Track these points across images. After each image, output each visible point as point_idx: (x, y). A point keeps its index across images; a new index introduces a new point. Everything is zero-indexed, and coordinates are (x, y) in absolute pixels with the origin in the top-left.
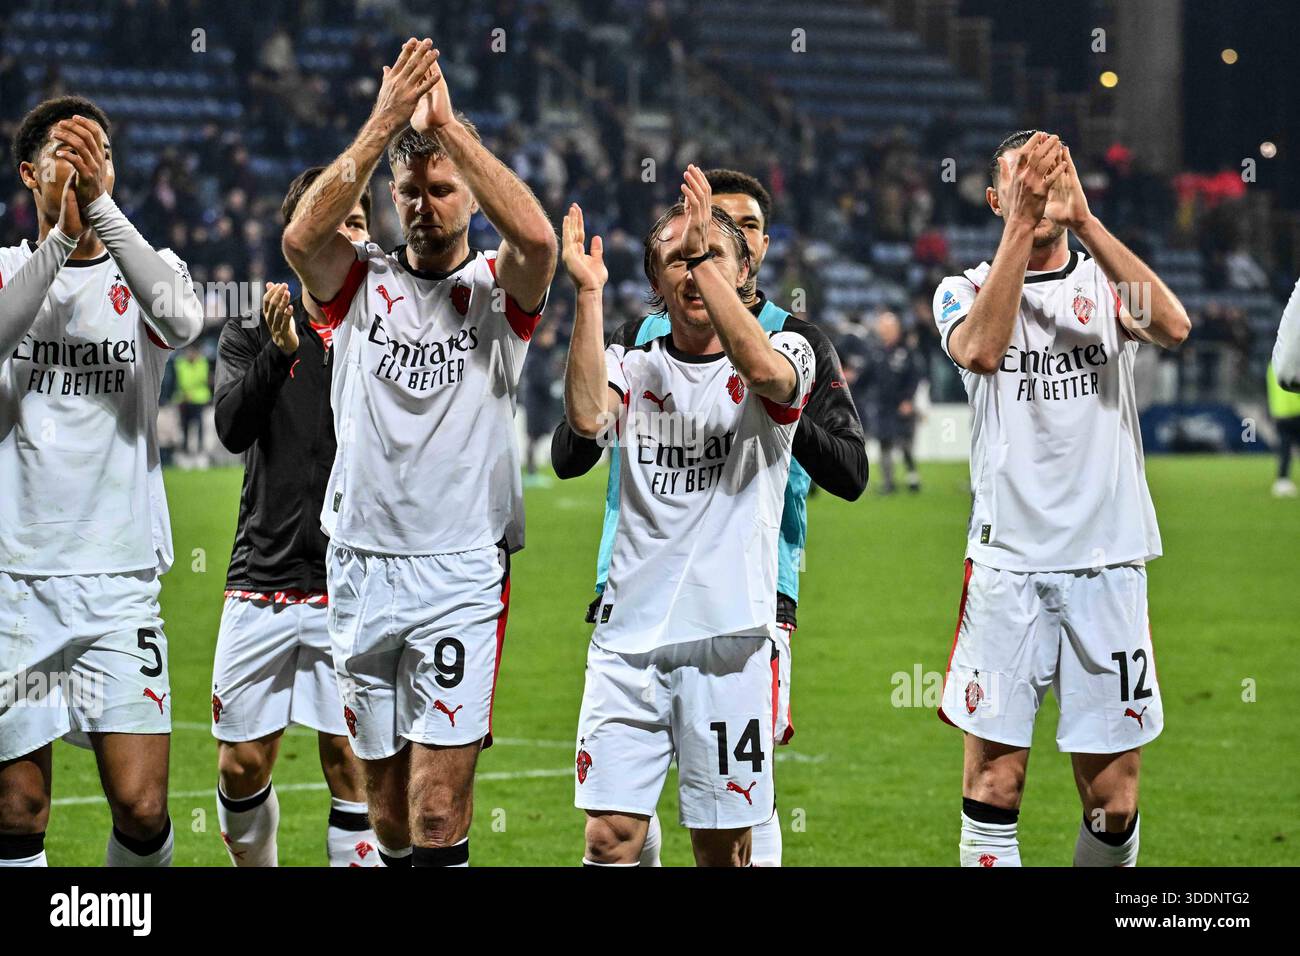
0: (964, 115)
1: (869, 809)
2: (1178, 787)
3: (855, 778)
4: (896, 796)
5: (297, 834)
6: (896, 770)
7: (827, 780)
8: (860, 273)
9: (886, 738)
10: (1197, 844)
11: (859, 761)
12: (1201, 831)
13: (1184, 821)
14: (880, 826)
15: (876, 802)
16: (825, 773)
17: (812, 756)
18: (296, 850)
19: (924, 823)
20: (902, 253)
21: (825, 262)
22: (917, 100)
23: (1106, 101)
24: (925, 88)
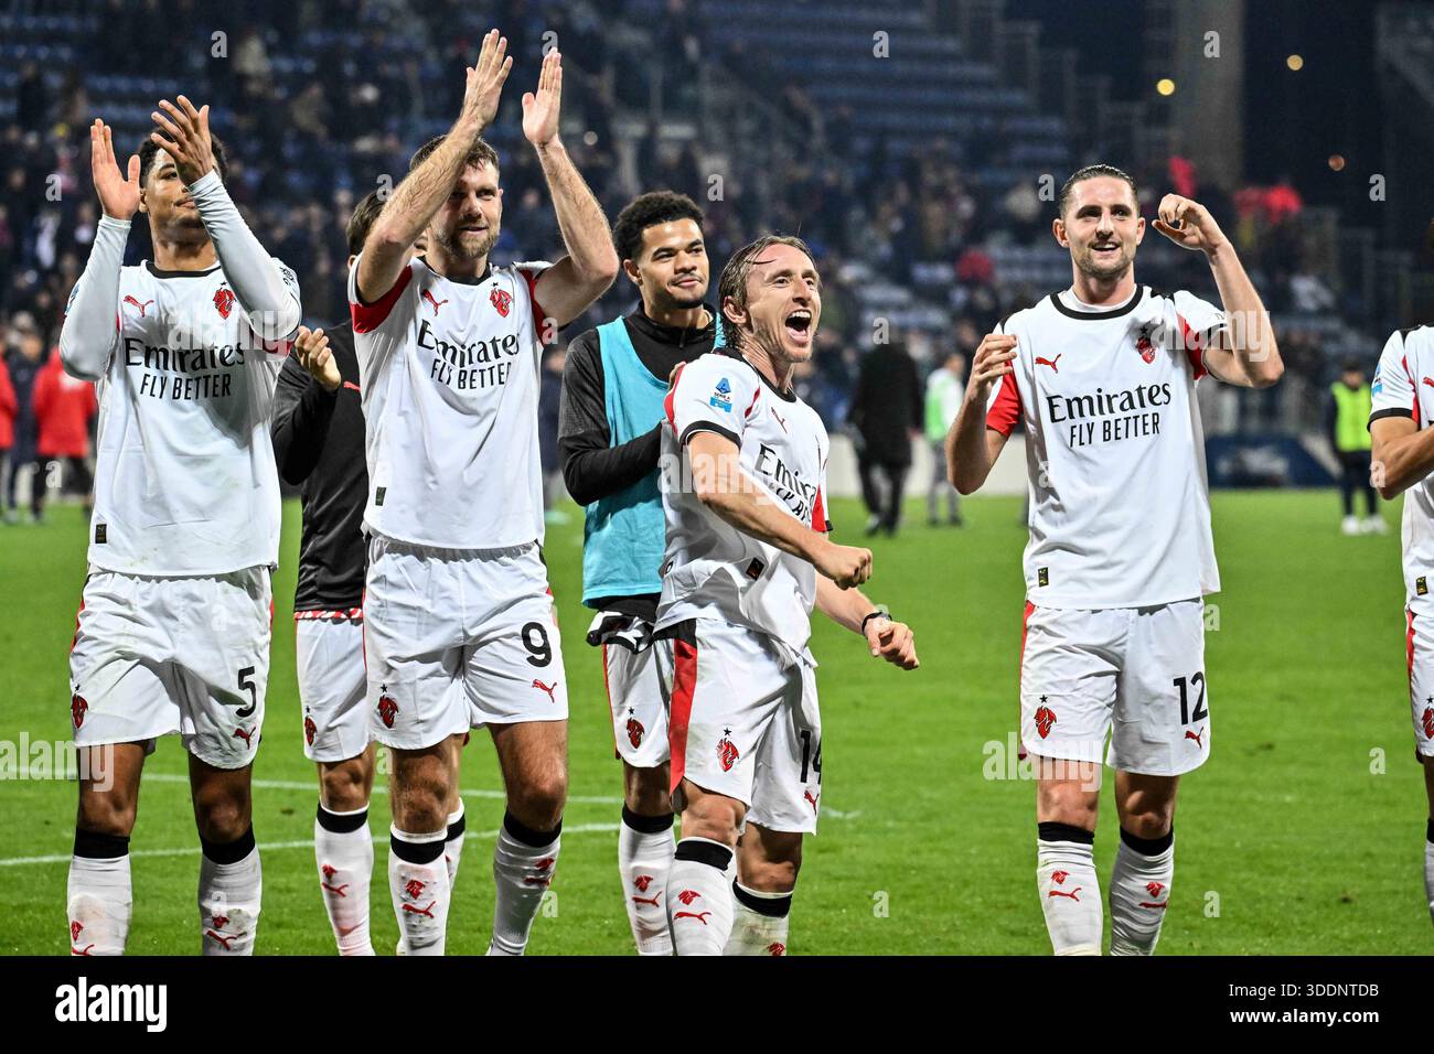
0: (1009, 125)
1: (906, 869)
2: (1238, 845)
3: (891, 835)
4: (936, 855)
5: (294, 895)
6: (936, 828)
7: (862, 837)
8: (900, 295)
9: (926, 793)
10: (1258, 906)
11: (898, 819)
12: (1262, 893)
13: (1244, 881)
14: (918, 886)
15: (914, 860)
16: (859, 830)
17: (846, 812)
18: (292, 912)
19: (966, 884)
20: (943, 273)
21: (861, 282)
22: (959, 109)
23: (1162, 111)
24: (968, 97)
